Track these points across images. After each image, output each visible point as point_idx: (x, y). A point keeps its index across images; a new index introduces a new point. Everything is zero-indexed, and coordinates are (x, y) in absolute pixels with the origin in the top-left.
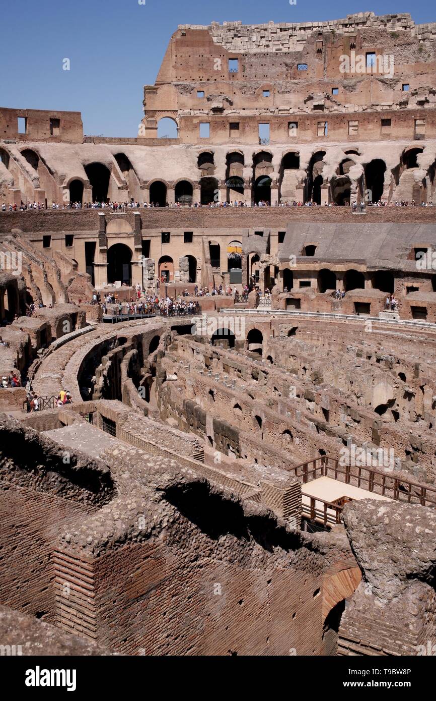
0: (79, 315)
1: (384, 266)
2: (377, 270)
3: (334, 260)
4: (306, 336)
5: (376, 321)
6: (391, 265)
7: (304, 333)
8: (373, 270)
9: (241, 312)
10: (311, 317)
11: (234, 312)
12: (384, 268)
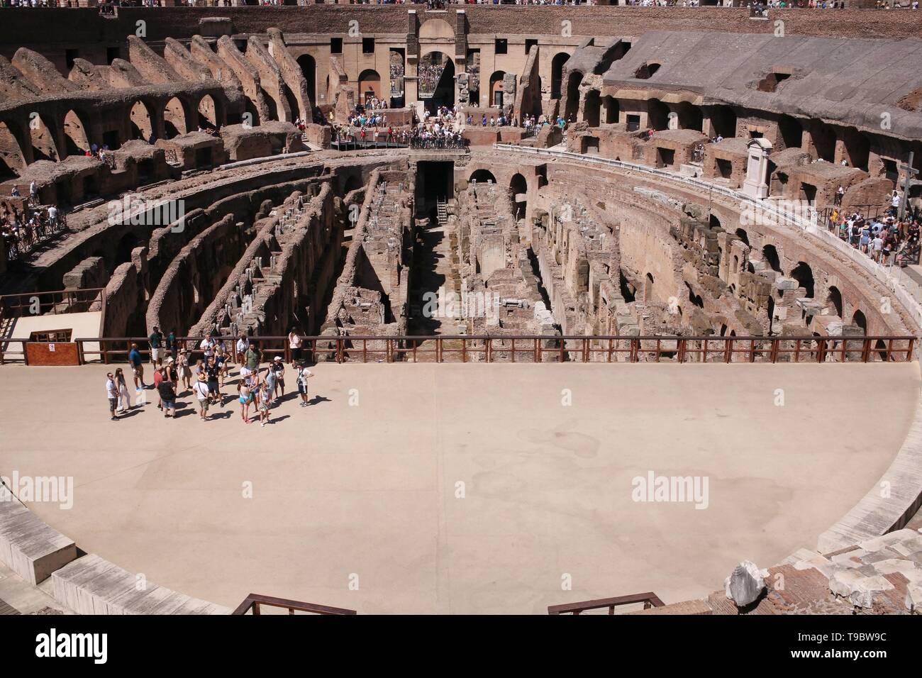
0: (288, 136)
1: (722, 98)
2: (714, 104)
3: (666, 85)
4: (558, 188)
5: (661, 175)
6: (731, 97)
7: (556, 183)
8: (709, 104)
9: (518, 150)
10: (595, 165)
11: (511, 149)
12: (722, 101)
